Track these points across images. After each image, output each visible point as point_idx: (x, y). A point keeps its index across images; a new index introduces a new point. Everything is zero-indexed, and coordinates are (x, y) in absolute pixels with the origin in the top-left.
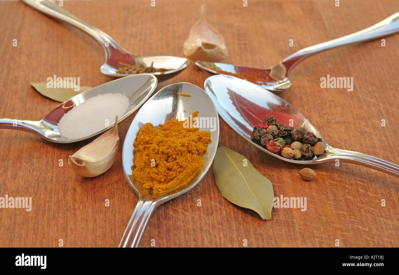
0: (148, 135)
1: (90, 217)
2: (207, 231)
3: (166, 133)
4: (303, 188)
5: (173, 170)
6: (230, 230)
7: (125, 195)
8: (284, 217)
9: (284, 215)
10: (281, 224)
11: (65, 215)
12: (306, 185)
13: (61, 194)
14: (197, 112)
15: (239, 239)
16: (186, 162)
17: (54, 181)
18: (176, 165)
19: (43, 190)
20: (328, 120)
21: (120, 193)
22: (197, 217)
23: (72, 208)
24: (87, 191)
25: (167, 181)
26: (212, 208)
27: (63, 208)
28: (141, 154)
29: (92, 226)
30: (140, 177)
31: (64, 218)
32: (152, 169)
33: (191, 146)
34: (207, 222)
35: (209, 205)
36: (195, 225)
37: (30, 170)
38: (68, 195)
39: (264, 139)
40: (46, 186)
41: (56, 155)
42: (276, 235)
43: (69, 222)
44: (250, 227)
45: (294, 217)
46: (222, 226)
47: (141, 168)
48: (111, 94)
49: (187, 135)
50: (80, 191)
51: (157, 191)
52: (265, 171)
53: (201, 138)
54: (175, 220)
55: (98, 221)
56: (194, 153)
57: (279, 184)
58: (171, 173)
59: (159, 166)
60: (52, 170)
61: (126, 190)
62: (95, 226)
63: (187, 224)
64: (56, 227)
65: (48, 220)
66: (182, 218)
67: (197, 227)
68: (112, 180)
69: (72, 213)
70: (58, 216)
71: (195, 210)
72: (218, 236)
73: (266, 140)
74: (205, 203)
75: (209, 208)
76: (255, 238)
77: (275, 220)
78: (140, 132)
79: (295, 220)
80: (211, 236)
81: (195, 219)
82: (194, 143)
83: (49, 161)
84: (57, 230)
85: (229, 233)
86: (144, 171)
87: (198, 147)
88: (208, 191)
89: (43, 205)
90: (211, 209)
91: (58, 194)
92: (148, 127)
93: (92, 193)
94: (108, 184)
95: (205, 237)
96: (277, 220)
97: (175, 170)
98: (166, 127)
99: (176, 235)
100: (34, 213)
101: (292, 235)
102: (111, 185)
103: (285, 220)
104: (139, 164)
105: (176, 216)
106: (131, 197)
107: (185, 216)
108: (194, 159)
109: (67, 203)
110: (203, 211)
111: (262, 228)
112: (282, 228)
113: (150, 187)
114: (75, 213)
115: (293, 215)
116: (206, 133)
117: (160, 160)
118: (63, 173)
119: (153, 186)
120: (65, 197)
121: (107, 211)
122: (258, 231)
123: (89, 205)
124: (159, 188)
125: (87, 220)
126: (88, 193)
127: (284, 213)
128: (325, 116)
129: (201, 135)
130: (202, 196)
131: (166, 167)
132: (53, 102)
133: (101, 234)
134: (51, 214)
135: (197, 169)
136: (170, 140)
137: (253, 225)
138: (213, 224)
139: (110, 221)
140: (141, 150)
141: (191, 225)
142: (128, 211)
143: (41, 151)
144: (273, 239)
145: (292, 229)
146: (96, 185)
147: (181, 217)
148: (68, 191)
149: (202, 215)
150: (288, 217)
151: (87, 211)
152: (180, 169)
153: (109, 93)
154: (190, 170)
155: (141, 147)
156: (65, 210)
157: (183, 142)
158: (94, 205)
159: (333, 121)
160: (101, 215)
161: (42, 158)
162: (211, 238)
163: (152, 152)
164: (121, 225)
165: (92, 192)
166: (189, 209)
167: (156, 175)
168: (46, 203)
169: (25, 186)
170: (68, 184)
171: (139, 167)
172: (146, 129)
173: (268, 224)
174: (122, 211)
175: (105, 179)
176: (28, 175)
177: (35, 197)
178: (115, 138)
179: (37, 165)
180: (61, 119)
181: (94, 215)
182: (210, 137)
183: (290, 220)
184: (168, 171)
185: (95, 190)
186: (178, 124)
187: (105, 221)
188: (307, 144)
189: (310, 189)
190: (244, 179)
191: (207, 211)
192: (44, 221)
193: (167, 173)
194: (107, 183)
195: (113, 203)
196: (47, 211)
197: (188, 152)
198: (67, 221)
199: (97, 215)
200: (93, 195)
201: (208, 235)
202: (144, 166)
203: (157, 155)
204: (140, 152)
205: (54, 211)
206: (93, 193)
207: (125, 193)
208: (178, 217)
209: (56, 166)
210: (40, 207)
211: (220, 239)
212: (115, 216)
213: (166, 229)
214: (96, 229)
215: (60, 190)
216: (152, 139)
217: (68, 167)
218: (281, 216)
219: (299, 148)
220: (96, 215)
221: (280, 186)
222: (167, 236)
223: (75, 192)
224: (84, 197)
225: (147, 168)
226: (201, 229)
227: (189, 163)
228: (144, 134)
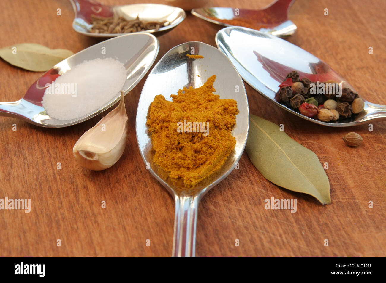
0: (162, 110)
1: (117, 224)
2: (262, 228)
3: (183, 105)
4: (352, 157)
5: (202, 152)
6: (289, 223)
7: (149, 189)
8: (344, 198)
9: (343, 194)
10: (344, 208)
11: (85, 225)
12: (354, 153)
13: (72, 196)
14: (213, 76)
15: (303, 233)
16: (216, 141)
17: (58, 178)
18: (205, 146)
19: (48, 194)
20: (347, 66)
21: (142, 186)
22: (244, 209)
23: (91, 214)
24: (102, 188)
25: (197, 166)
26: (258, 195)
27: (79, 215)
28: (159, 135)
29: (123, 236)
30: (163, 165)
31: (85, 228)
32: (175, 154)
33: (217, 120)
34: (258, 214)
35: (252, 191)
36: (245, 221)
37: (24, 167)
38: (80, 197)
39: (295, 101)
40: (50, 187)
41: (50, 143)
42: (343, 224)
43: (92, 234)
44: (309, 216)
45: (354, 197)
46: (278, 219)
47: (163, 154)
48: (99, 59)
49: (210, 106)
50: (93, 188)
51: (189, 181)
52: (301, 139)
53: (226, 109)
54: (219, 217)
55: (128, 228)
56: (221, 128)
57: (323, 154)
58: (201, 156)
59: (184, 148)
60: (52, 164)
61: (148, 182)
62: (126, 236)
63: (236, 220)
64: (78, 242)
65: (66, 234)
66: (228, 213)
67: (248, 223)
68: (127, 170)
69: (93, 221)
70: (77, 227)
71: (239, 200)
72: (277, 233)
73: (298, 102)
74: (247, 189)
75: (254, 195)
76: (321, 230)
77: (335, 204)
78: (152, 107)
79: (357, 201)
80: (268, 234)
81: (243, 212)
82: (220, 116)
83: (43, 152)
84: (82, 247)
85: (288, 226)
86: (167, 156)
87: (225, 121)
88: (246, 173)
89: (54, 214)
90: (256, 196)
91: (68, 196)
92: (160, 100)
93: (108, 190)
94: (125, 175)
95: (262, 237)
96: (336, 202)
97: (205, 152)
98: (180, 98)
99: (227, 237)
100: (46, 226)
101: (360, 221)
102: (129, 176)
103: (347, 201)
104: (159, 148)
105: (219, 211)
106: (157, 191)
107: (230, 209)
108: (223, 136)
109: (82, 208)
110: (249, 200)
111: (323, 215)
112: (347, 212)
113: (179, 176)
114: (96, 220)
115: (353, 194)
116: (231, 102)
117: (185, 142)
118: (66, 166)
119: (182, 174)
120: (78, 200)
121: (135, 213)
122: (320, 220)
123: (110, 207)
124: (191, 177)
125: (114, 229)
126: (104, 191)
127: (342, 193)
128: (344, 62)
129: (226, 105)
130: (241, 180)
131: (193, 149)
132: (26, 73)
133: (137, 246)
134: (68, 225)
135: (230, 148)
136: (191, 116)
137: (312, 213)
138: (266, 217)
139: (142, 227)
140: (157, 130)
141: (240, 221)
142: (161, 211)
143: (30, 139)
144: (342, 229)
145: (358, 213)
146: (111, 179)
147: (225, 211)
148: (79, 191)
149: (249, 206)
150: (348, 198)
151: (110, 216)
152: (210, 151)
153: (96, 58)
154: (223, 150)
155: (157, 127)
156: (83, 218)
157: (208, 117)
158: (116, 207)
159: (354, 67)
160: (128, 220)
161: (34, 149)
162: (270, 237)
163: (174, 132)
164: (157, 231)
165: (108, 188)
166: (231, 199)
167: (183, 161)
168: (56, 210)
169: (25, 189)
170: (76, 180)
171: (160, 153)
172: (158, 103)
173: (329, 210)
174: (152, 211)
175: (118, 170)
176: (24, 174)
177: (41, 203)
178: (123, 118)
179: (30, 159)
180: (44, 95)
181: (121, 221)
182: (237, 106)
183: (352, 200)
184: (196, 154)
185: (112, 186)
186: (194, 93)
187: (136, 227)
188: (345, 102)
189: (360, 157)
190: (285, 153)
191: (253, 199)
192: (62, 236)
193: (194, 157)
194: (123, 175)
195: (138, 201)
196: (61, 221)
197: (214, 127)
198: (90, 233)
199: (125, 220)
200: (111, 193)
201: (265, 232)
202: (166, 150)
203: (180, 135)
204: (157, 132)
205: (70, 220)
206: (110, 191)
207: (148, 185)
208: (222, 213)
209: (54, 158)
210: (51, 217)
211: (281, 236)
212: (146, 219)
213: (213, 231)
214: (129, 240)
215: (69, 191)
216: (168, 116)
217: (69, 157)
218: (341, 197)
219: (335, 107)
220: (123, 221)
221: (325, 157)
222: (217, 240)
223: (88, 191)
224: (101, 198)
225: (170, 152)
226: (255, 226)
227: (219, 141)
228: (157, 109)
